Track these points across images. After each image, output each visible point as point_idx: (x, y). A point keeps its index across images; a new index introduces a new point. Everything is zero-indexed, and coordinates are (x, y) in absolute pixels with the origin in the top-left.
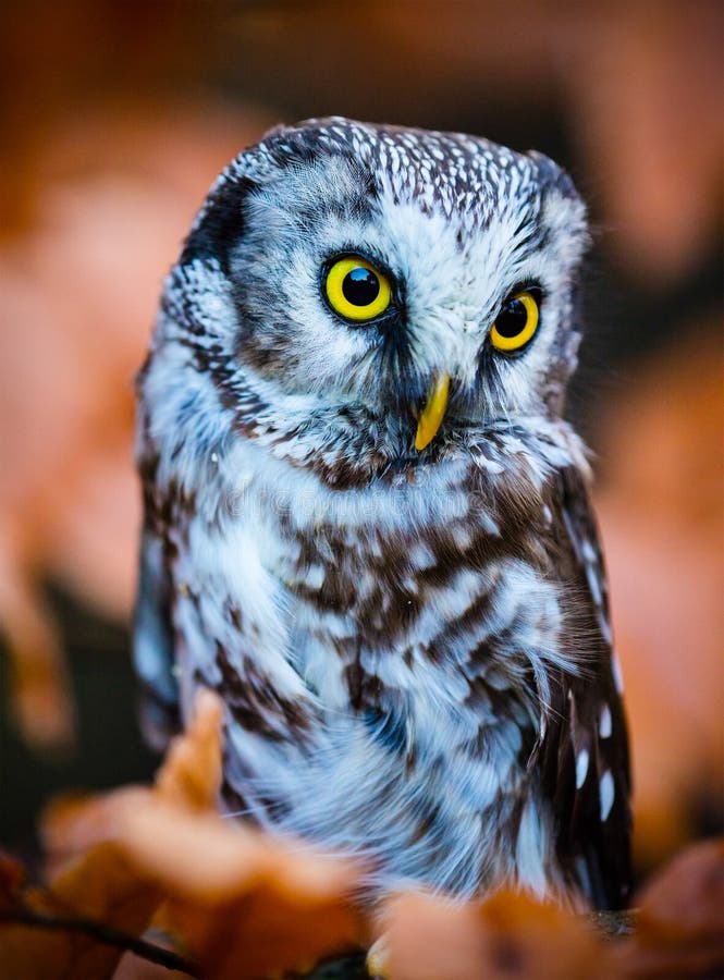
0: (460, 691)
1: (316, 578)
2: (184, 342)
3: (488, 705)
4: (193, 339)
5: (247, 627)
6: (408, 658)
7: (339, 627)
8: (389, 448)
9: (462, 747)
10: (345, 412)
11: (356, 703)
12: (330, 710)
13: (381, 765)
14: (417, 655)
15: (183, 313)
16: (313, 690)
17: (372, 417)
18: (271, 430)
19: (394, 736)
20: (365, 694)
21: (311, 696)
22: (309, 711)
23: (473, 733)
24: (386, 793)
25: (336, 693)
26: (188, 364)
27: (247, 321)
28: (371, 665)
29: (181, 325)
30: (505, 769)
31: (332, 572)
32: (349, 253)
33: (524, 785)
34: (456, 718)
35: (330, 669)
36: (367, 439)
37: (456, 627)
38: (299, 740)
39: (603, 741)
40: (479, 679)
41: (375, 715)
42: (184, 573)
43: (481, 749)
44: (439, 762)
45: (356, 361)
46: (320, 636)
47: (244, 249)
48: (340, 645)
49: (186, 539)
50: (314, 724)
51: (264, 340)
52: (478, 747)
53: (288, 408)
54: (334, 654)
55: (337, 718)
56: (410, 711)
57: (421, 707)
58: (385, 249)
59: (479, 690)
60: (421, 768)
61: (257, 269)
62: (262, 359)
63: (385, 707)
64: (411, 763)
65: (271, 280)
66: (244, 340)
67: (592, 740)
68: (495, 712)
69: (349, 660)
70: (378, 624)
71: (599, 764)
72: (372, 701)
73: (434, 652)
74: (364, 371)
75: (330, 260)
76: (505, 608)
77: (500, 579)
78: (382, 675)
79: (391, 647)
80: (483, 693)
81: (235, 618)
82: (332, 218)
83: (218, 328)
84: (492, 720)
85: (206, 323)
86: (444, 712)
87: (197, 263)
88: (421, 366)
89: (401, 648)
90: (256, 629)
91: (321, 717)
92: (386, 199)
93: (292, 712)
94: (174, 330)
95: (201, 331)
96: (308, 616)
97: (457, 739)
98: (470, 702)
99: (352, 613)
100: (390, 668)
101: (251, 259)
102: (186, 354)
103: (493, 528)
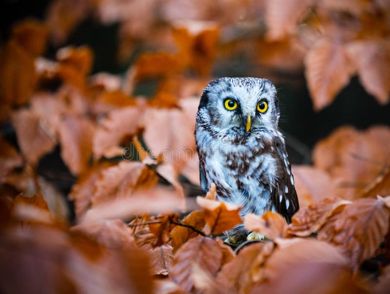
0: (258, 184)
1: (230, 163)
2: (202, 126)
3: (263, 187)
4: (203, 124)
5: (217, 175)
6: (248, 178)
7: (234, 173)
8: (242, 133)
9: (259, 195)
10: (233, 129)
11: (239, 188)
12: (234, 190)
13: (244, 200)
14: (249, 177)
15: (200, 120)
16: (231, 186)
17: (238, 128)
18: (220, 136)
19: (246, 194)
20: (240, 185)
21: (230, 188)
22: (230, 190)
23: (261, 192)
24: (245, 205)
25: (235, 187)
26: (203, 130)
27: (212, 116)
28: (241, 180)
29: (201, 123)
30: (268, 200)
31: (233, 161)
32: (228, 98)
33: (272, 203)
34: (258, 190)
35: (233, 181)
36: (238, 133)
37: (256, 170)
38: (229, 197)
39: (286, 194)
40: (261, 182)
41: (243, 190)
42: (206, 167)
43: (263, 196)
44: (255, 199)
45: (232, 117)
46: (231, 175)
47: (209, 104)
48: (235, 176)
49: (205, 160)
50: (232, 193)
51: (215, 119)
52: (262, 195)
53: (223, 131)
54: (234, 179)
55: (236, 192)
56: (249, 189)
57: (251, 188)
58: (234, 96)
59: (261, 183)
60: (252, 200)
61: (212, 106)
62: (216, 123)
63: (244, 188)
64: (250, 199)
65: (214, 107)
66: (212, 121)
67: (283, 193)
68: (265, 188)
69: (237, 179)
70: (242, 171)
71: (285, 198)
72: (242, 187)
73: (252, 176)
74: (234, 118)
75: (224, 101)
76: (265, 165)
77: (264, 158)
78: (243, 182)
79: (244, 176)
80: (262, 185)
81: (215, 174)
82: (223, 92)
83: (207, 120)
84: (264, 190)
85: (204, 120)
86: (255, 188)
87: (201, 109)
88: (245, 114)
89: (246, 176)
90: (218, 175)
91: (233, 192)
92: (233, 86)
93: (227, 191)
94: (199, 124)
95: (204, 122)
96: (228, 171)
97: (258, 193)
98: (259, 186)
99: (237, 169)
100: (244, 180)
101: (210, 105)
102: (202, 128)
103: (263, 147)
